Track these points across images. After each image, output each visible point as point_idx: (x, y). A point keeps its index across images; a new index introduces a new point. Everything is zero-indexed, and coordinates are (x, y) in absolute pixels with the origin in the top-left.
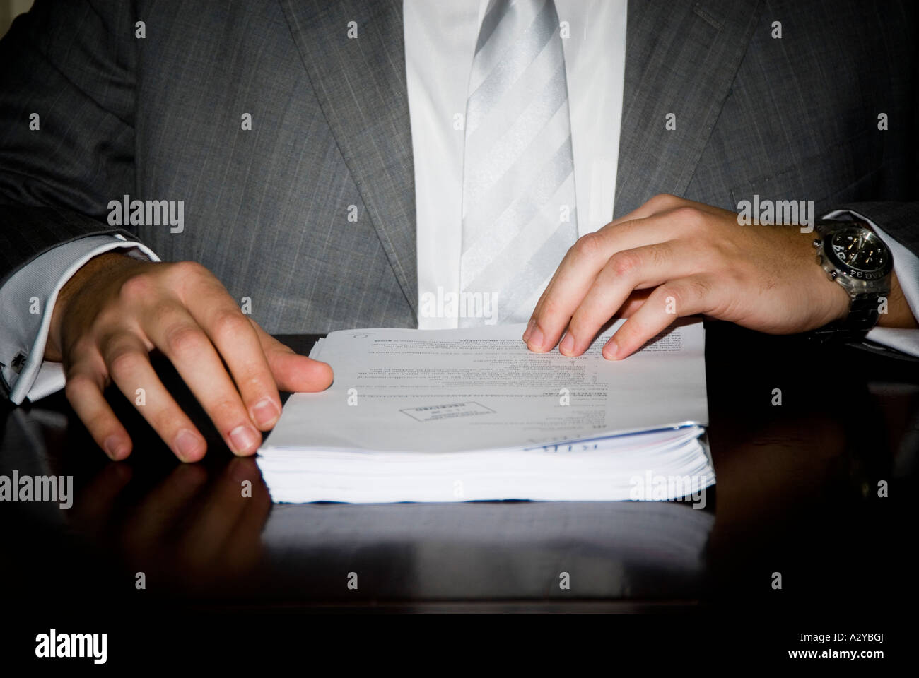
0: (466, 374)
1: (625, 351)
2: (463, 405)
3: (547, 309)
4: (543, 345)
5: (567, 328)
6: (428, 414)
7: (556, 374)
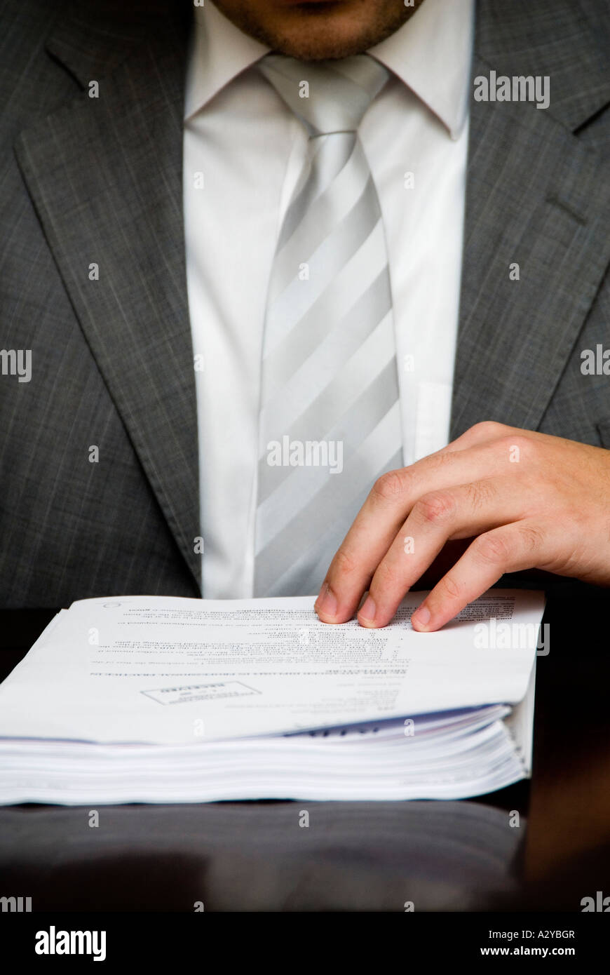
0: (235, 648)
1: (439, 620)
2: (222, 685)
3: (340, 567)
4: (337, 613)
5: (367, 588)
6: (176, 695)
7: (348, 648)
